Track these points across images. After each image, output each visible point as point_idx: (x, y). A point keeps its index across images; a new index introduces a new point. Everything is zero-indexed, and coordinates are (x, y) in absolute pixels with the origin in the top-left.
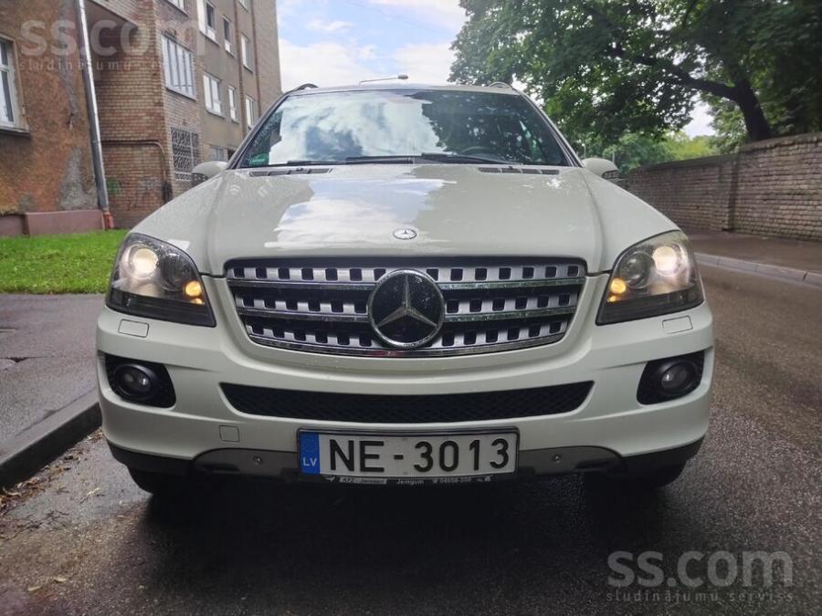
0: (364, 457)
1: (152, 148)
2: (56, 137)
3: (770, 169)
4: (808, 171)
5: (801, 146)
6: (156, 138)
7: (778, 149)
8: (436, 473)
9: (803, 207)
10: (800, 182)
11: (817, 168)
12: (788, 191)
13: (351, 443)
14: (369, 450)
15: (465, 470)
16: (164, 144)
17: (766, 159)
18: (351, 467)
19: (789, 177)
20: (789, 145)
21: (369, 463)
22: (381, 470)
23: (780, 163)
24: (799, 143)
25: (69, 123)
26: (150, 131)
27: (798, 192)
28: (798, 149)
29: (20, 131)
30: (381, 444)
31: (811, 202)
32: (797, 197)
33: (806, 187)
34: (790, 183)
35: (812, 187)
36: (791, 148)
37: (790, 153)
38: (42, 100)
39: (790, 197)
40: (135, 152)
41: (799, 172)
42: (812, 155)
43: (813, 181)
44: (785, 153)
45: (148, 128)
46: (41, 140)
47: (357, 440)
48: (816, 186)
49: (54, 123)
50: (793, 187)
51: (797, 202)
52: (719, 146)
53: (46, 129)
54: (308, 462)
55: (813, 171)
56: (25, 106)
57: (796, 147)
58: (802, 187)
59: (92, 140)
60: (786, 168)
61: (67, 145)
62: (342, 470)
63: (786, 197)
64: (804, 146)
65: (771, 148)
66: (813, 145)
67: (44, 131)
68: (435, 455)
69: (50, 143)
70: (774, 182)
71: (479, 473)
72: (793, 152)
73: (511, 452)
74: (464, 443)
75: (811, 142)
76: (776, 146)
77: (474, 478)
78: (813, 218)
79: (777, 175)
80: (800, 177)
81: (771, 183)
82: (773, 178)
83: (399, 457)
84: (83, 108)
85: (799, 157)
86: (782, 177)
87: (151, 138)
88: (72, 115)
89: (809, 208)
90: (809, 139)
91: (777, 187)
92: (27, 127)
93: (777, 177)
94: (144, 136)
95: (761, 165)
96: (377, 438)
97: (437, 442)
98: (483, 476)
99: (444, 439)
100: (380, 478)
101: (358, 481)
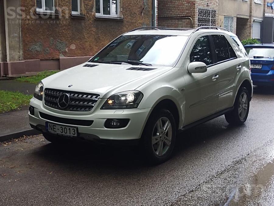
0: (54, 128)
1: (187, 20)
2: (135, 20)
6: (190, 15)
8: (64, 133)
14: (54, 127)
15: (68, 134)
16: (193, 18)
21: (55, 130)
22: (56, 131)
25: (142, 12)
26: (187, 11)
29: (118, 19)
38: (130, 3)
40: (179, 22)
45: (187, 10)
46: (128, 22)
47: (53, 125)
49: (135, 13)
53: (131, 16)
54: (47, 128)
56: (123, 7)
59: (152, 20)
61: (140, 23)
62: (51, 131)
67: (130, 17)
68: (63, 130)
69: (132, 23)
73: (76, 132)
74: (68, 128)
77: (70, 136)
83: (58, 129)
84: (150, 4)
87: (187, 15)
88: (143, 9)
92: (122, 16)
94: (184, 14)
96: (55, 125)
97: (64, 127)
98: (71, 136)
99: (65, 127)
100: (56, 133)
101: (53, 133)
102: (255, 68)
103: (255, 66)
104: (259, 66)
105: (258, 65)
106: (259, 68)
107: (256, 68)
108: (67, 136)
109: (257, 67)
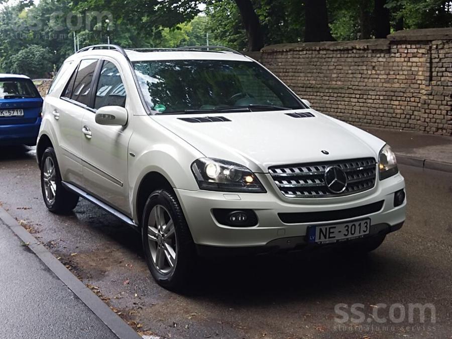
0: (330, 233)
3: (287, 67)
4: (315, 71)
5: (308, 52)
7: (292, 52)
8: (350, 236)
9: (314, 97)
10: (309, 78)
11: (321, 69)
12: (302, 85)
13: (326, 229)
14: (331, 230)
15: (357, 235)
17: (284, 60)
18: (325, 238)
19: (302, 75)
20: (299, 51)
21: (331, 235)
22: (334, 237)
23: (294, 64)
24: (307, 50)
27: (309, 85)
28: (306, 54)
30: (335, 227)
31: (318, 94)
32: (308, 90)
33: (314, 82)
34: (303, 78)
35: (318, 83)
36: (301, 53)
37: (301, 57)
39: (304, 89)
41: (308, 71)
42: (316, 60)
43: (318, 79)
44: (297, 56)
47: (328, 227)
48: (321, 82)
50: (305, 82)
51: (309, 93)
52: (213, 31)
54: (312, 238)
55: (319, 71)
57: (305, 52)
58: (311, 82)
60: (298, 67)
62: (323, 239)
63: (301, 89)
64: (310, 52)
65: (287, 51)
66: (317, 52)
68: (350, 230)
70: (291, 78)
71: (361, 234)
72: (304, 56)
73: (368, 226)
74: (357, 224)
75: (315, 50)
76: (290, 50)
77: (359, 237)
78: (321, 105)
79: (293, 72)
80: (309, 75)
81: (288, 78)
82: (290, 74)
83: (340, 232)
85: (308, 60)
86: (297, 74)
89: (318, 97)
90: (314, 48)
91: (293, 81)
93: (293, 74)
95: (280, 64)
96: (334, 226)
97: (350, 225)
98: (361, 236)
99: (352, 224)
100: (334, 240)
101: (327, 242)
102: (12, 116)
103: (12, 112)
104: (19, 113)
105: (17, 111)
106: (19, 114)
107: (15, 116)
108: (354, 238)
109: (15, 114)
